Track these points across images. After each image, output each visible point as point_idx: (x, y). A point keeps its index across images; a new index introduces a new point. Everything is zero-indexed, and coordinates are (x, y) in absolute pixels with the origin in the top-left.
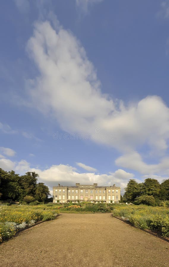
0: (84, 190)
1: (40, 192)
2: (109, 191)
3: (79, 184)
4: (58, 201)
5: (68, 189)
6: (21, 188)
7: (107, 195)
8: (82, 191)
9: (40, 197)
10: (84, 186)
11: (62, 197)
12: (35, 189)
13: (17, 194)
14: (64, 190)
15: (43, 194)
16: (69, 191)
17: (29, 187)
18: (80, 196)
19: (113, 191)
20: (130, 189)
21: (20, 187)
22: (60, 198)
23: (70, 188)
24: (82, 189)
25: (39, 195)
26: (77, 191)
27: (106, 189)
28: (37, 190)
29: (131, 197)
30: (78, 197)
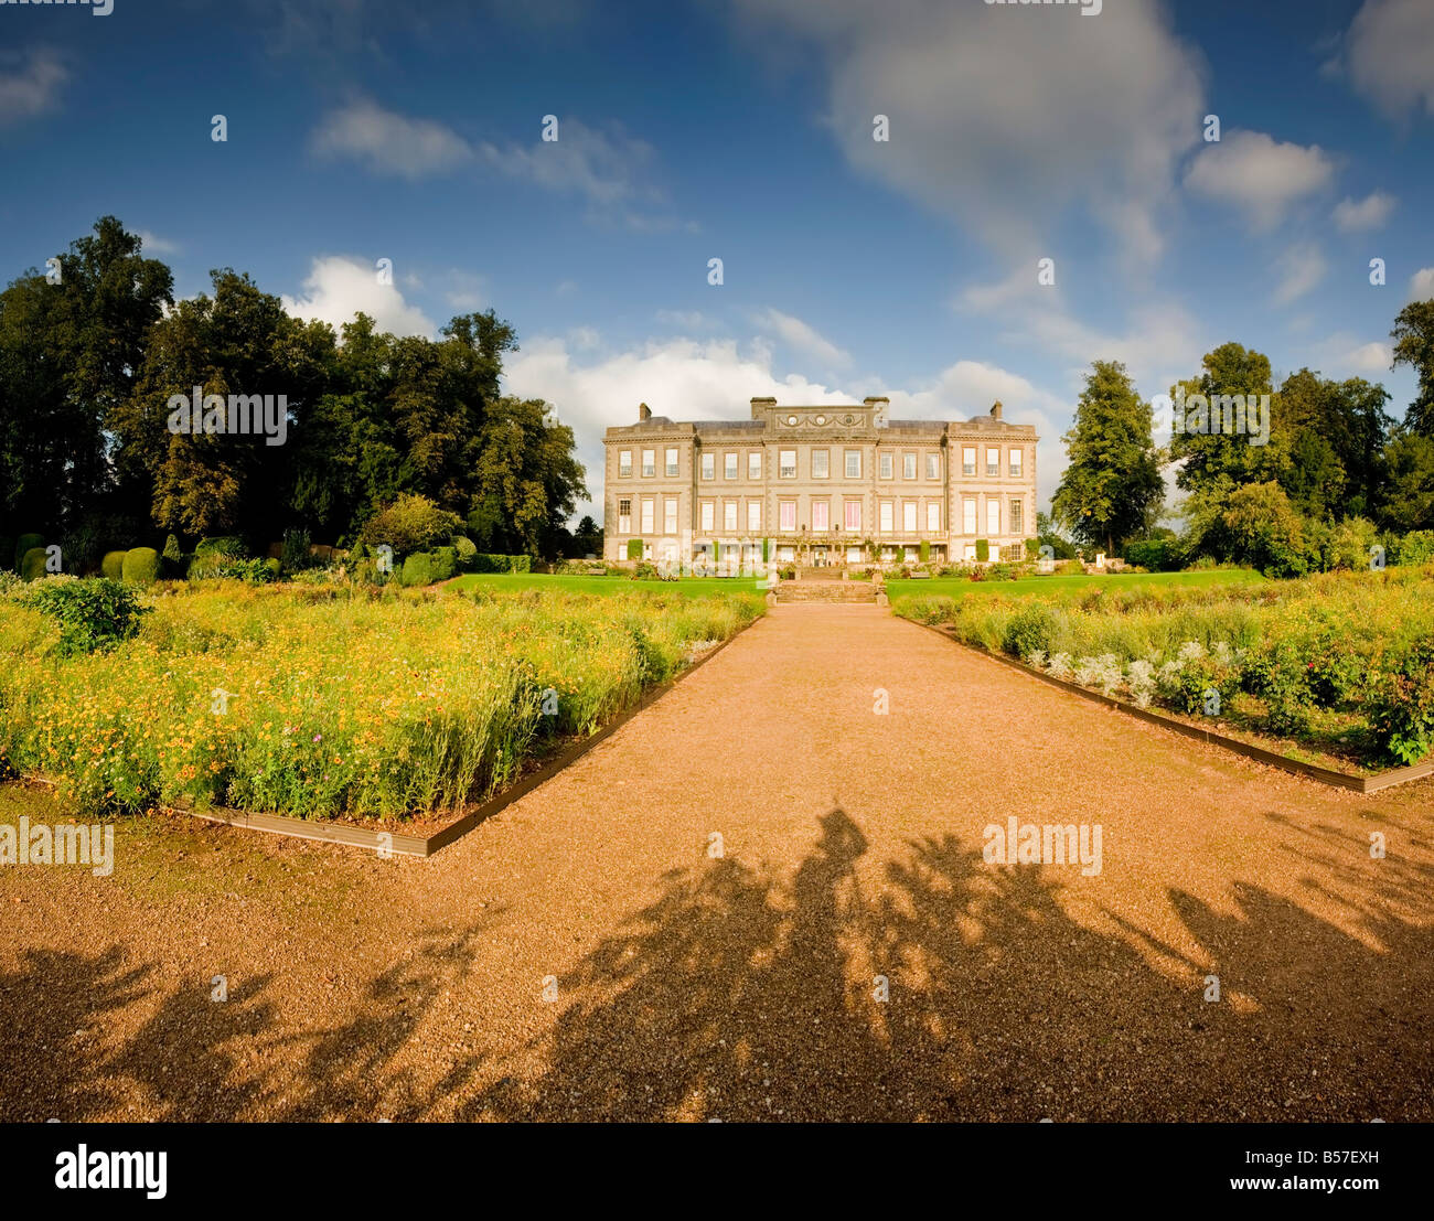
0: (805, 449)
1: (504, 468)
2: (970, 456)
3: (773, 400)
4: (636, 548)
5: (698, 443)
6: (385, 438)
7: (956, 489)
8: (788, 458)
9: (504, 509)
10: (802, 417)
11: (660, 516)
12: (475, 442)
13: (348, 489)
14: (672, 456)
15: (527, 485)
16: (707, 460)
17: (435, 428)
18: (774, 501)
19: (993, 456)
20: (1098, 444)
21: (373, 429)
22: (648, 528)
23: (712, 438)
24: (788, 439)
25: (501, 491)
26: (755, 460)
27: (944, 442)
28: (491, 452)
29: (1106, 503)
30: (765, 515)
